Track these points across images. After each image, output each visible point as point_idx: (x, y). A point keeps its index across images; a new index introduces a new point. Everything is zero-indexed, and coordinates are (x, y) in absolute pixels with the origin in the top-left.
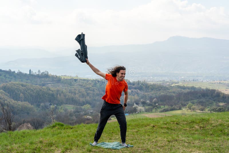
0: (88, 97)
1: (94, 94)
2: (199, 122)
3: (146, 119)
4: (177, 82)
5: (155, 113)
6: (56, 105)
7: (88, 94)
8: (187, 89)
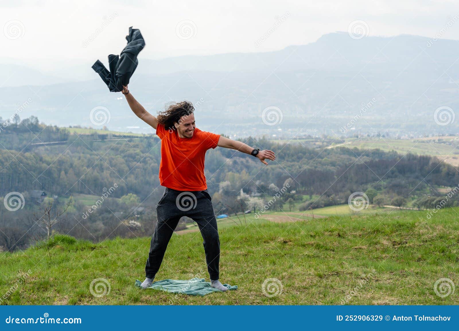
0: (132, 176)
1: (145, 170)
2: (392, 232)
3: (267, 226)
4: (340, 139)
5: (289, 213)
6: (56, 197)
7: (132, 170)
8: (363, 156)
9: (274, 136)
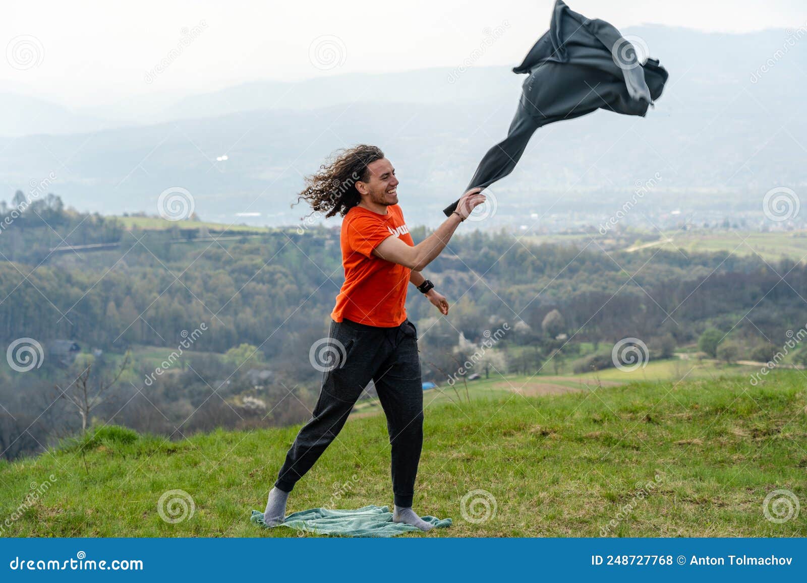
0: (248, 310)
1: (273, 297)
2: (750, 412)
3: (513, 403)
4: (650, 233)
5: (555, 378)
6: (99, 352)
7: (246, 297)
8: (696, 264)
9: (524, 227)
